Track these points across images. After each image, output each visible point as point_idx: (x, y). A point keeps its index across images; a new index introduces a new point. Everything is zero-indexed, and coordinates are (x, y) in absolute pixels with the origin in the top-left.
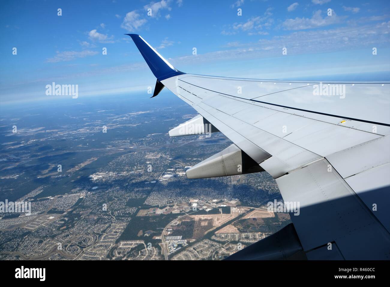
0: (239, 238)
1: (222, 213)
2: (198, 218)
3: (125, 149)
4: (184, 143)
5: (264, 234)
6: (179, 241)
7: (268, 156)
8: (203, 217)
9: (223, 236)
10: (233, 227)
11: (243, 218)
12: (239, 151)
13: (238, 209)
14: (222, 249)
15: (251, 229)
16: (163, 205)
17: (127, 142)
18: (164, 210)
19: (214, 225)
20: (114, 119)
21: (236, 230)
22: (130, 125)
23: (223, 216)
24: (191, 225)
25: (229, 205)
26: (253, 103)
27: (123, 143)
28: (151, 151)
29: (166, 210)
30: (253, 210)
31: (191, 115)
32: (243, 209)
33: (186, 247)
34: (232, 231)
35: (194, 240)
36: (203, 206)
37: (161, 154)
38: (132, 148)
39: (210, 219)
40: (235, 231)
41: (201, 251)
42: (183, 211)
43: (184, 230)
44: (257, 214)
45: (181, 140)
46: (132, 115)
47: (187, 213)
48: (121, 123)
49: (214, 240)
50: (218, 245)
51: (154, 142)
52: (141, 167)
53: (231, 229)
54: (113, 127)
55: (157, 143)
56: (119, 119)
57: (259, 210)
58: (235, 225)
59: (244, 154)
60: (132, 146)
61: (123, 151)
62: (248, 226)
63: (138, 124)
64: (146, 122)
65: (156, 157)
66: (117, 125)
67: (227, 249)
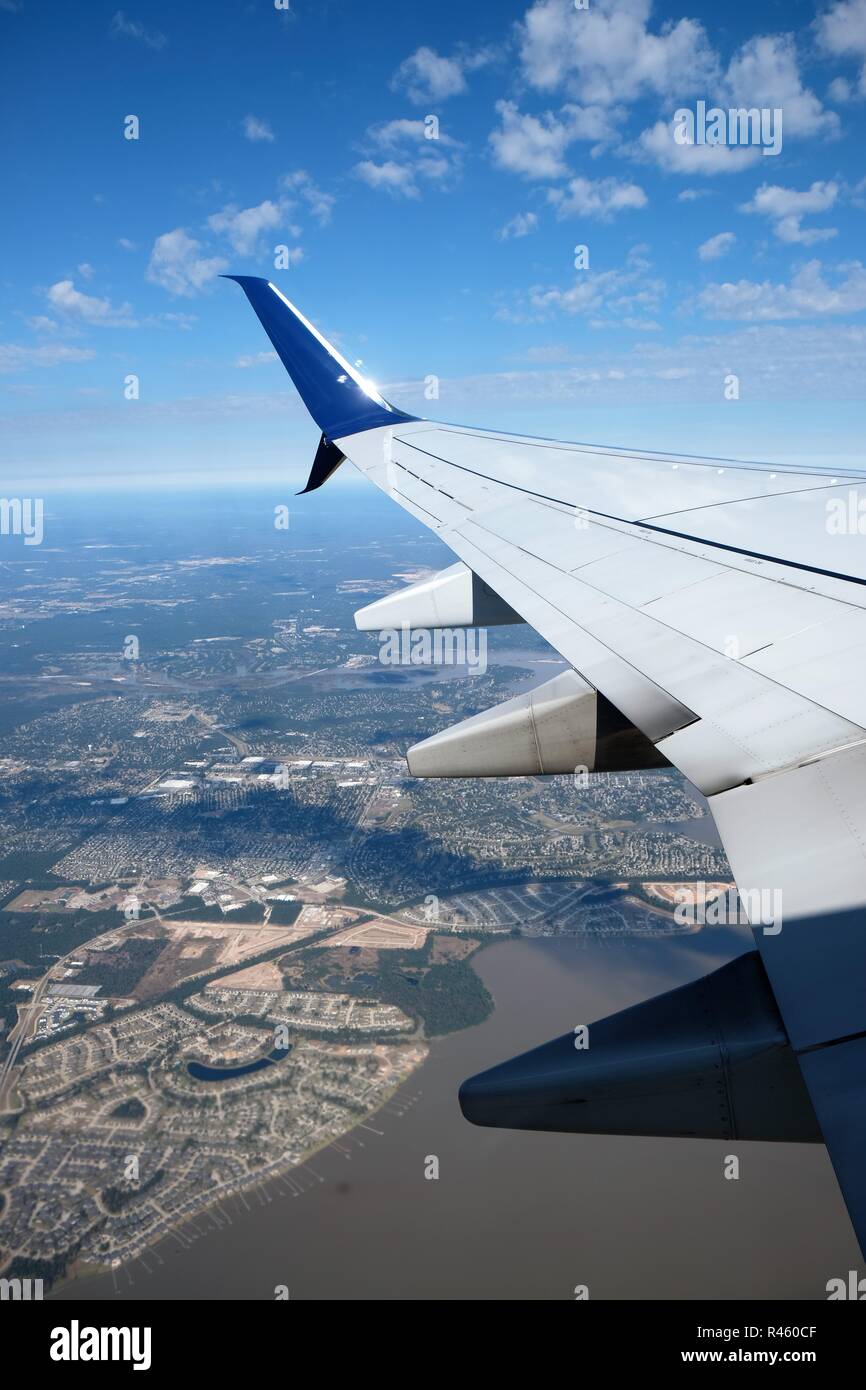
0: (272, 1007)
1: (266, 922)
2: (186, 930)
3: (95, 683)
4: (292, 675)
5: (353, 1002)
6: (85, 1001)
7: (685, 718)
8: (199, 929)
9: (225, 999)
10: (276, 968)
11: (323, 943)
12: (589, 695)
13: (325, 913)
14: (199, 1039)
15: (326, 981)
16: (104, 881)
17: (116, 659)
18: (99, 895)
19: (218, 960)
20: (119, 576)
21: (276, 981)
22: (157, 602)
23: (263, 933)
24: (150, 953)
25: (303, 898)
26: (643, 535)
27: (104, 661)
28: (169, 698)
29: (103, 898)
30: (370, 918)
31: (367, 581)
32: (340, 913)
33: (93, 1024)
34: (263, 982)
35: (130, 1002)
36: (224, 892)
37: (197, 709)
38: (119, 680)
39: (220, 937)
40: (271, 983)
41: (132, 1040)
42: (152, 904)
43: (121, 967)
44: (373, 933)
45: (285, 667)
46: (184, 566)
47: (162, 912)
48: (135, 591)
49: (190, 1010)
50: (193, 1026)
51: (201, 665)
52: (109, 747)
53: (267, 977)
54: (102, 605)
55: (207, 670)
56: (136, 578)
57: (386, 921)
58: (281, 966)
59: (604, 706)
60: (122, 675)
61: (84, 690)
62: (323, 971)
63: (184, 601)
64: (214, 596)
65: (176, 718)
66: (118, 598)
67: (211, 1042)
